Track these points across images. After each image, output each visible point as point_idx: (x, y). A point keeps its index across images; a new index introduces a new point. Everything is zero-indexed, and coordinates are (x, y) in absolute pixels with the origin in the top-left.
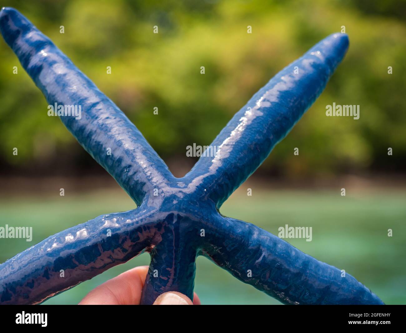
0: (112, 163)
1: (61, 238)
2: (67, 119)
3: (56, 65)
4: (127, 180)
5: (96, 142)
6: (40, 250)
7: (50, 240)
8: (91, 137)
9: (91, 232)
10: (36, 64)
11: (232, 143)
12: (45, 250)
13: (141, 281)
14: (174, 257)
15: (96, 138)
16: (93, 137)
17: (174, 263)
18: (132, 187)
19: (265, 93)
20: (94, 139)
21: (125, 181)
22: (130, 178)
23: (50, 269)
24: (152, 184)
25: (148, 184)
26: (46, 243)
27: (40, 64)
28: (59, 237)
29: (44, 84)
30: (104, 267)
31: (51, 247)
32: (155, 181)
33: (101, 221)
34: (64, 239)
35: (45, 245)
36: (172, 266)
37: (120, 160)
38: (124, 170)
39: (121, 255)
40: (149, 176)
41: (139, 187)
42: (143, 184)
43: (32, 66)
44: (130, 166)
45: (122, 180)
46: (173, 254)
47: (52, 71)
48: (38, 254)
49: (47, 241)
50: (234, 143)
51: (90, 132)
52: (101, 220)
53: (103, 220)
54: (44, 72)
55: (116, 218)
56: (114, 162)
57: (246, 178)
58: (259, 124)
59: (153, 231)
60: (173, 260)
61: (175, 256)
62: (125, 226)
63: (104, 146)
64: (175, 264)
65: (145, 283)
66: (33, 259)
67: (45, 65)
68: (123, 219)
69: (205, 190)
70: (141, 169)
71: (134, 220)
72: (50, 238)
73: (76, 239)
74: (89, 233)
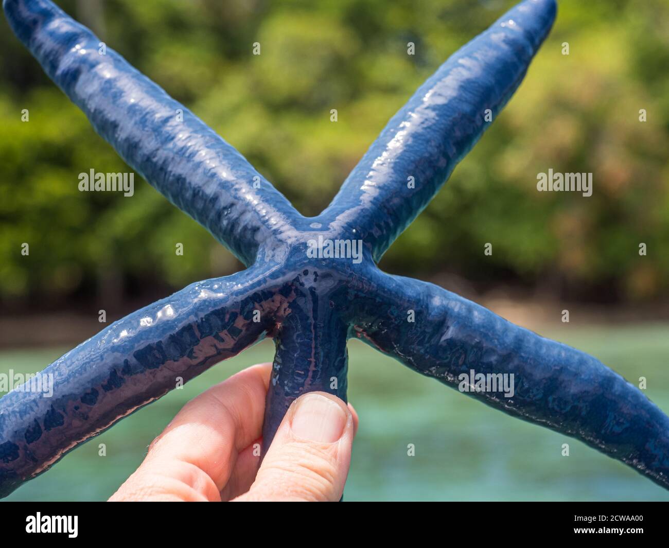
0: (202, 205)
1: (133, 321)
2: (126, 145)
3: (100, 66)
4: (229, 227)
5: (174, 175)
6: (101, 341)
7: (115, 327)
8: (167, 169)
9: (179, 308)
10: (69, 67)
11: (389, 160)
12: (109, 341)
13: (264, 385)
14: (313, 336)
15: (175, 169)
16: (169, 169)
17: (313, 346)
18: (238, 236)
19: (435, 84)
20: (171, 172)
21: (226, 229)
22: (234, 224)
23: (119, 370)
24: (269, 227)
25: (263, 228)
26: (109, 331)
27: (76, 66)
28: (129, 320)
29: (84, 96)
30: (204, 363)
31: (118, 336)
32: (275, 223)
33: (194, 291)
34: (139, 322)
35: (107, 335)
36: (311, 351)
37: (215, 199)
38: (223, 213)
39: (230, 342)
40: (264, 216)
41: (249, 235)
42: (255, 230)
43: (63, 71)
44: (232, 205)
45: (221, 229)
46: (311, 332)
47: (96, 75)
48: (99, 349)
49: (111, 328)
50: (392, 160)
51: (165, 162)
52: (193, 289)
53: (197, 288)
54: (82, 78)
55: (217, 284)
56: (207, 202)
57: (416, 214)
58: (428, 130)
59: (278, 298)
60: (312, 340)
61: (315, 335)
62: (232, 294)
63: (188, 180)
64: (316, 348)
65: (270, 386)
66: (91, 356)
67: (85, 68)
68: (228, 284)
69: (354, 231)
70: (249, 208)
71: (247, 284)
72: (115, 325)
73: (157, 321)
74: (176, 310)
